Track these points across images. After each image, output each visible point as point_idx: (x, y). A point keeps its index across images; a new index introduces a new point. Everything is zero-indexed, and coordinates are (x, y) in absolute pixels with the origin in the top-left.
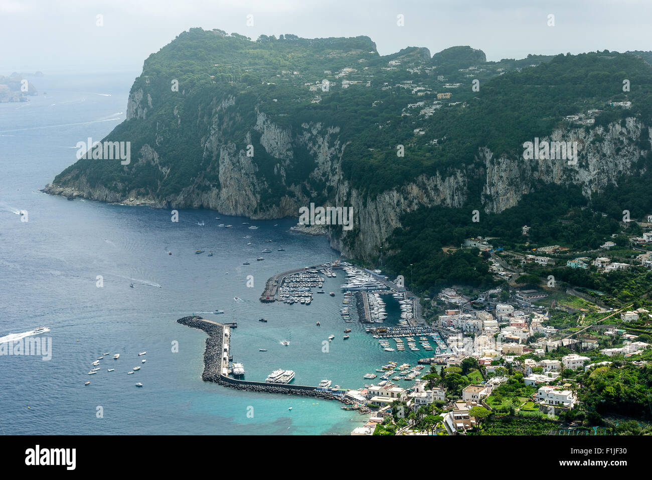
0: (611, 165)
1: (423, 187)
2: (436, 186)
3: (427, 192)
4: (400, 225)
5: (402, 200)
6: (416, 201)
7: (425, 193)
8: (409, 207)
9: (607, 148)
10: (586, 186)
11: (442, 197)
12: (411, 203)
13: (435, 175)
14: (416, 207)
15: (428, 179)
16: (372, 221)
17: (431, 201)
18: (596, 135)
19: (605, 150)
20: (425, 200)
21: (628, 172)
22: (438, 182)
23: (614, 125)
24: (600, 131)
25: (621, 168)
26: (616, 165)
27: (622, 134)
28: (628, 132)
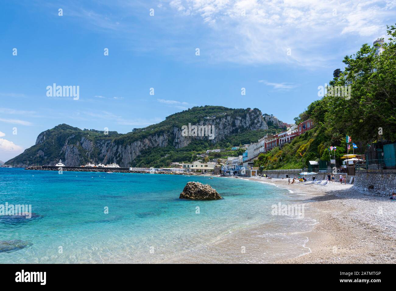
0: (222, 132)
1: (150, 140)
2: (155, 140)
3: (152, 142)
4: (140, 154)
5: (142, 145)
6: (147, 145)
7: (151, 142)
8: (144, 147)
9: (221, 127)
11: (158, 143)
12: (145, 146)
13: (155, 136)
14: (147, 147)
15: (152, 137)
16: (129, 153)
17: (153, 145)
18: (216, 122)
19: (220, 127)
20: (151, 145)
21: (229, 135)
22: (156, 138)
23: (223, 119)
24: (218, 121)
25: (226, 133)
26: (224, 132)
27: (225, 122)
28: (228, 121)
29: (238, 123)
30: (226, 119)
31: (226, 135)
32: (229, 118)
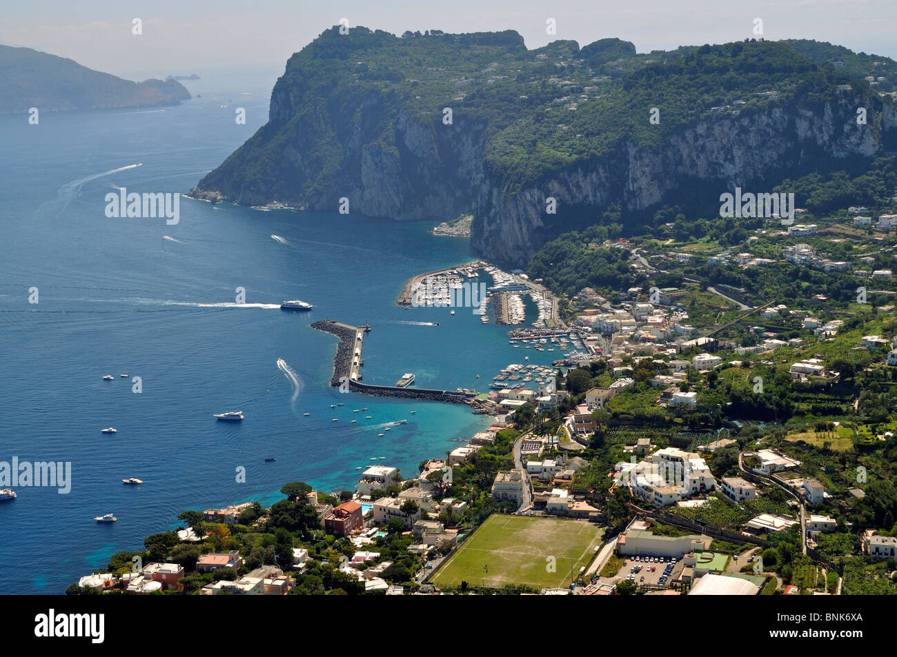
0: (757, 157)
2: (578, 182)
5: (544, 197)
7: (567, 189)
9: (753, 140)
10: (732, 179)
11: (584, 194)
13: (577, 172)
15: (570, 176)
17: (574, 198)
18: (742, 127)
19: (750, 142)
20: (568, 197)
21: (775, 165)
22: (580, 178)
23: (759, 116)
24: (745, 122)
25: (767, 160)
26: (762, 157)
27: (768, 125)
28: (775, 123)
29: (802, 128)
30: (769, 115)
31: (766, 165)
32: (777, 113)
